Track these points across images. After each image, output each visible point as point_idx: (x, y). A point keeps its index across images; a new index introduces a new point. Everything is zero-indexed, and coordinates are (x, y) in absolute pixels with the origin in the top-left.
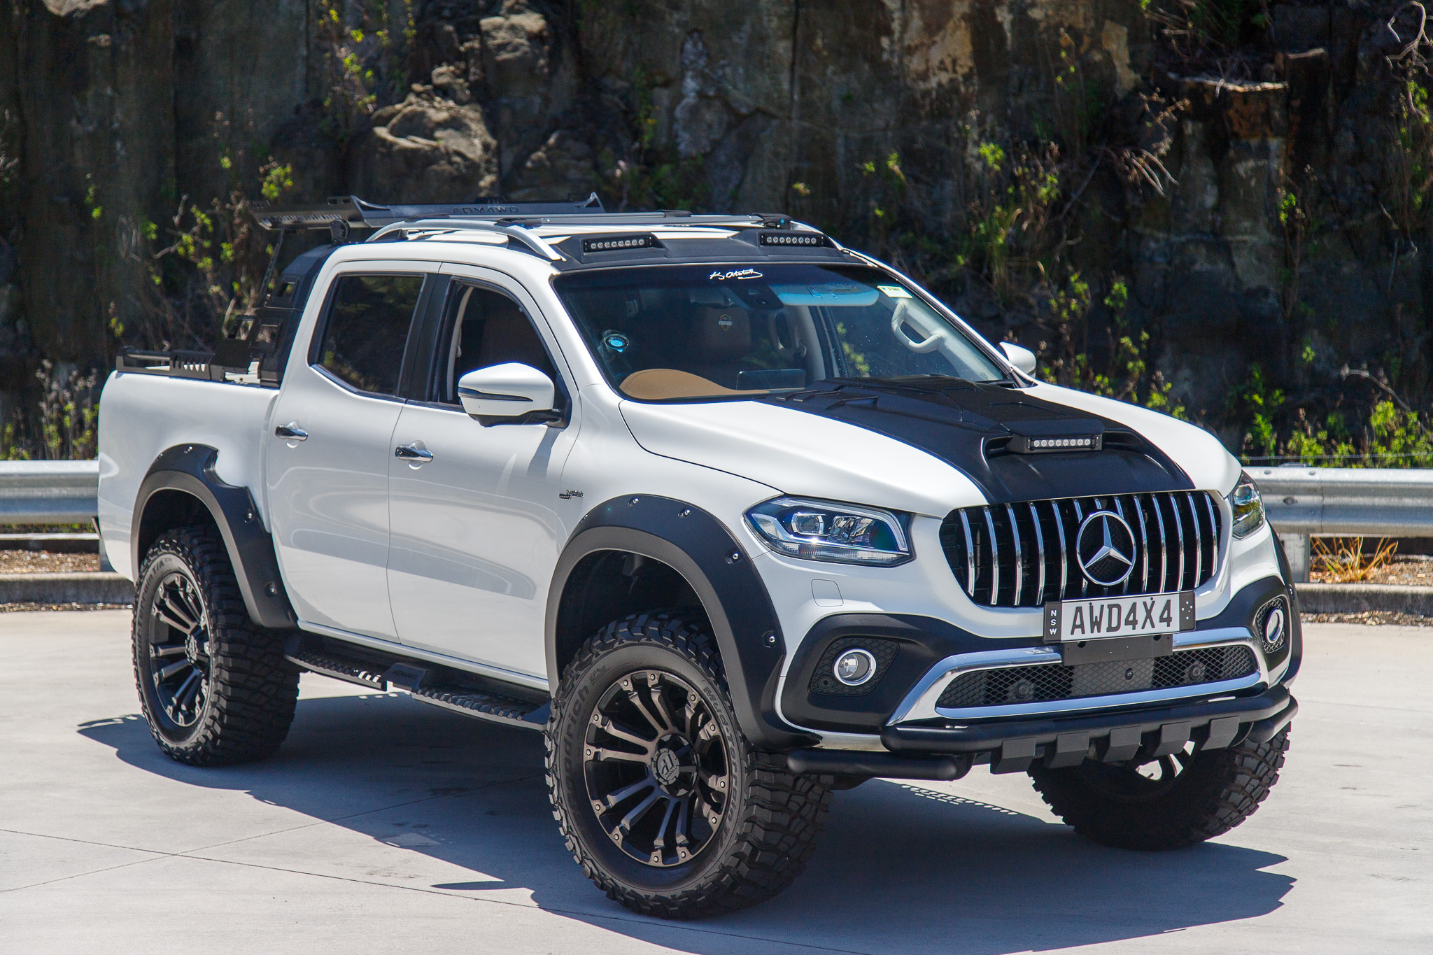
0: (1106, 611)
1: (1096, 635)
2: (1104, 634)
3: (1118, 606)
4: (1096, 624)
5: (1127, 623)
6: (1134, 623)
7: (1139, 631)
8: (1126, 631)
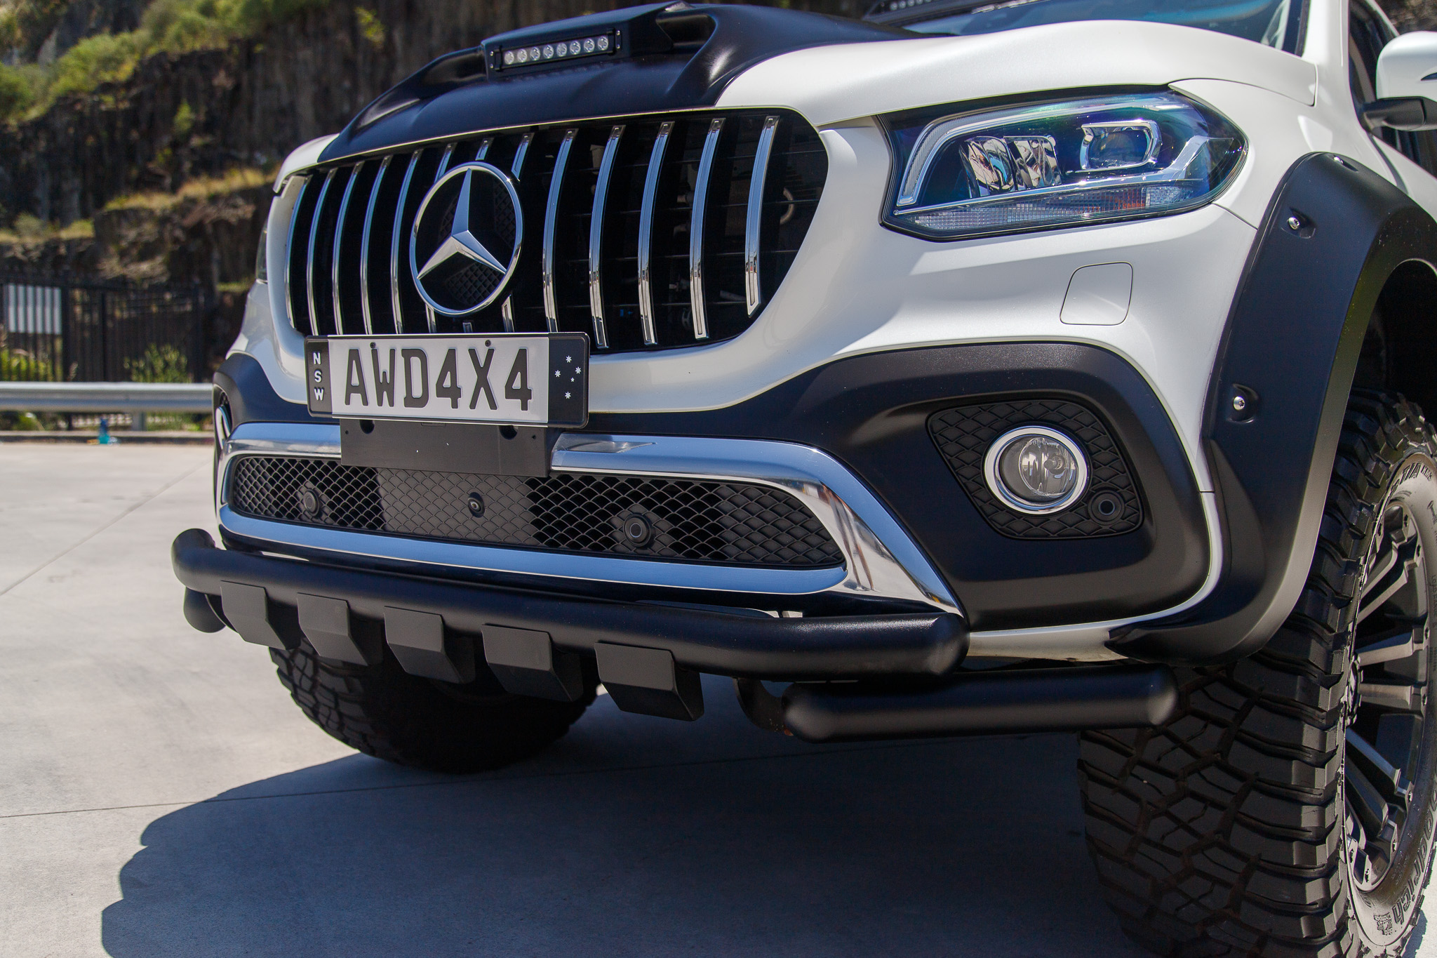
0: (400, 360)
1: (386, 410)
2: (400, 410)
3: (421, 354)
4: (385, 387)
5: (442, 392)
6: (453, 393)
7: (464, 412)
8: (438, 408)
